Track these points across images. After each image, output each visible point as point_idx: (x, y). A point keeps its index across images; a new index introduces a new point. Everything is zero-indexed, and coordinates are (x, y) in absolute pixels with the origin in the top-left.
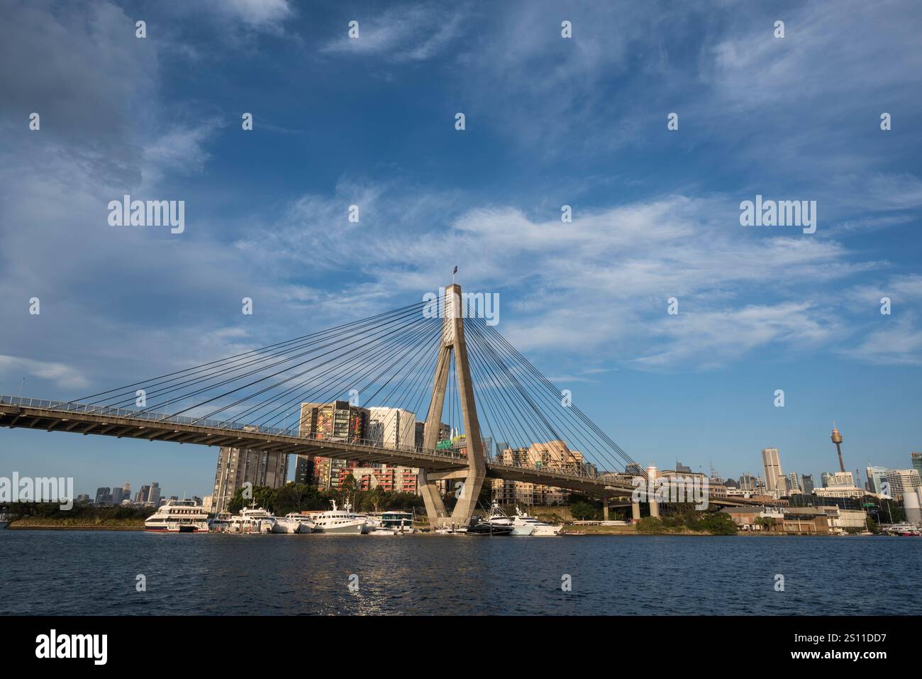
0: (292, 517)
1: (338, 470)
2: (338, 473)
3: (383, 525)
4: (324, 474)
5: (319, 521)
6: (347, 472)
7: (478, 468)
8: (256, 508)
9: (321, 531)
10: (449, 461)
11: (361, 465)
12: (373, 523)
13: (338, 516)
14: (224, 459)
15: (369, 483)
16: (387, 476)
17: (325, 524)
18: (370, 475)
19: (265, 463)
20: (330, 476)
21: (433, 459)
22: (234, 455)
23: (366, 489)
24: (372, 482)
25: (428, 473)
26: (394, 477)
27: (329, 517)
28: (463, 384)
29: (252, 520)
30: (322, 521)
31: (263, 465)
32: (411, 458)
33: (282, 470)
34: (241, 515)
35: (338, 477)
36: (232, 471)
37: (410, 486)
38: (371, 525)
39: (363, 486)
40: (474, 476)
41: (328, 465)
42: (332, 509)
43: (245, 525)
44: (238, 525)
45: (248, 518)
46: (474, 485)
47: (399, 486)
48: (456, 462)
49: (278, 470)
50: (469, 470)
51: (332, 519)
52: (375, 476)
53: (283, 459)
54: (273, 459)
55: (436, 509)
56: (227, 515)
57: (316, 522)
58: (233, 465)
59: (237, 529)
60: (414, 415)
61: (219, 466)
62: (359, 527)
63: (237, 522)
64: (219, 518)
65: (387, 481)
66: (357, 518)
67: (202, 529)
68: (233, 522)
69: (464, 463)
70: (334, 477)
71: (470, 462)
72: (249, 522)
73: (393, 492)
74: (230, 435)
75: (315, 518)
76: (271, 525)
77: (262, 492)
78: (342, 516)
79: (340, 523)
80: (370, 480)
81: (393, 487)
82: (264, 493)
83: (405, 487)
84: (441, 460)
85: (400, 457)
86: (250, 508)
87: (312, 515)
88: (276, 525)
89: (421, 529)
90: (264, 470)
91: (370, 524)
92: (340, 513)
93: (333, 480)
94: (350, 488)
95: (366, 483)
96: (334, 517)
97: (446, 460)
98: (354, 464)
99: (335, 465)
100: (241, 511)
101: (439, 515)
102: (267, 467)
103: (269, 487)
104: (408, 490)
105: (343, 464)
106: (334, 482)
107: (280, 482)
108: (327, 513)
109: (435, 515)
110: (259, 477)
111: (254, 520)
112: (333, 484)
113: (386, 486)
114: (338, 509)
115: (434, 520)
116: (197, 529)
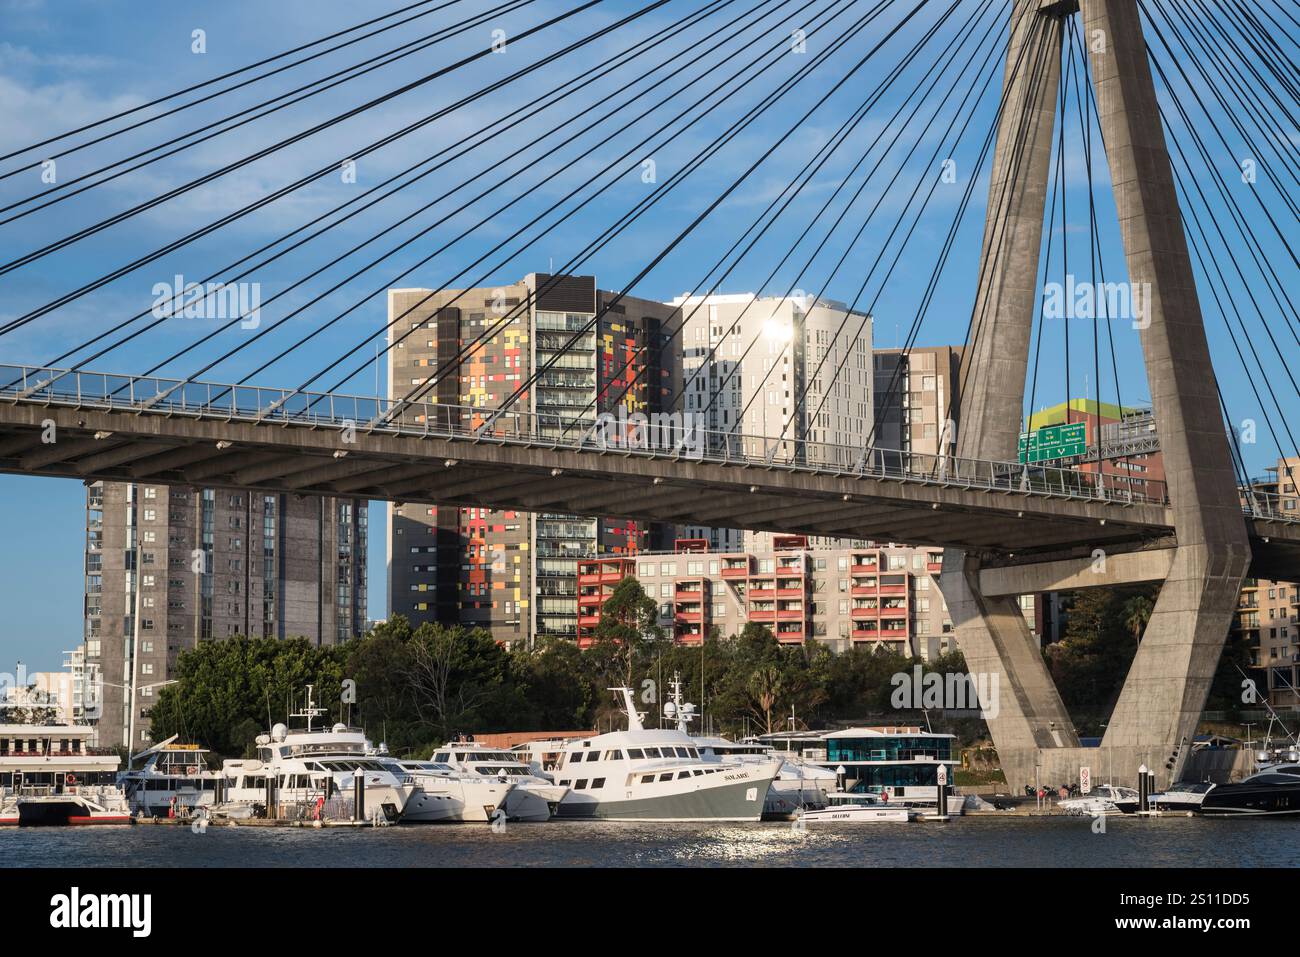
0: (460, 757)
1: (570, 567)
2: (570, 577)
3: (850, 783)
4: (511, 585)
5: (571, 771)
6: (610, 573)
7: (1214, 540)
8: (322, 724)
9: (585, 811)
10: (1089, 512)
11: (659, 541)
12: (800, 775)
13: (653, 753)
14: (109, 536)
15: (708, 614)
16: (782, 583)
17: (599, 783)
18: (708, 584)
19: (272, 545)
20: (536, 591)
21: (1020, 507)
22: (150, 515)
23: (695, 640)
24: (719, 611)
25: (985, 565)
26: (810, 587)
27: (617, 755)
28: (1132, 174)
29: (315, 775)
30: (587, 770)
31: (268, 552)
32: (926, 505)
33: (341, 570)
34: (266, 755)
35: (570, 596)
36: (149, 581)
37: (886, 623)
38: (796, 786)
39: (683, 629)
40: (1199, 572)
41: (524, 547)
42: (622, 724)
43: (287, 796)
44: (259, 795)
45: (296, 767)
46: (1201, 610)
47: (837, 625)
48: (1115, 516)
49: (329, 572)
50: (1174, 547)
51: (628, 764)
52: (732, 583)
53: (343, 528)
54: (302, 526)
55: (1029, 714)
56: (191, 757)
57: (558, 775)
58: (147, 559)
59: (260, 810)
60: (855, 321)
61: (93, 562)
62: (752, 794)
63: (250, 782)
64: (160, 767)
65: (783, 605)
66: (727, 758)
67: (103, 814)
68: (232, 782)
69: (1150, 521)
70: (553, 595)
71: (1181, 513)
72: (303, 782)
73: (812, 646)
74: (185, 433)
75: (551, 760)
76: (400, 791)
77: (280, 660)
78: (668, 752)
79: (666, 777)
80: (708, 605)
81: (811, 628)
82: (289, 666)
83: (863, 626)
84: (1053, 509)
85: (878, 500)
86: (297, 725)
87: (538, 748)
88: (417, 790)
89: (987, 798)
90: (274, 575)
91: (788, 783)
92: (659, 738)
93: (549, 605)
94: (630, 635)
95: (696, 615)
96: (635, 754)
97: (1074, 511)
98: (632, 539)
99: (550, 545)
100: (262, 740)
101: (1043, 739)
102: (283, 562)
103: (303, 644)
104: (877, 639)
105: (584, 541)
106: (553, 615)
107: (338, 619)
108: (602, 742)
109: (1026, 740)
110: (257, 601)
111: (328, 773)
112: (549, 623)
113: (782, 626)
114: (647, 725)
115: (1023, 759)
116: (83, 811)
